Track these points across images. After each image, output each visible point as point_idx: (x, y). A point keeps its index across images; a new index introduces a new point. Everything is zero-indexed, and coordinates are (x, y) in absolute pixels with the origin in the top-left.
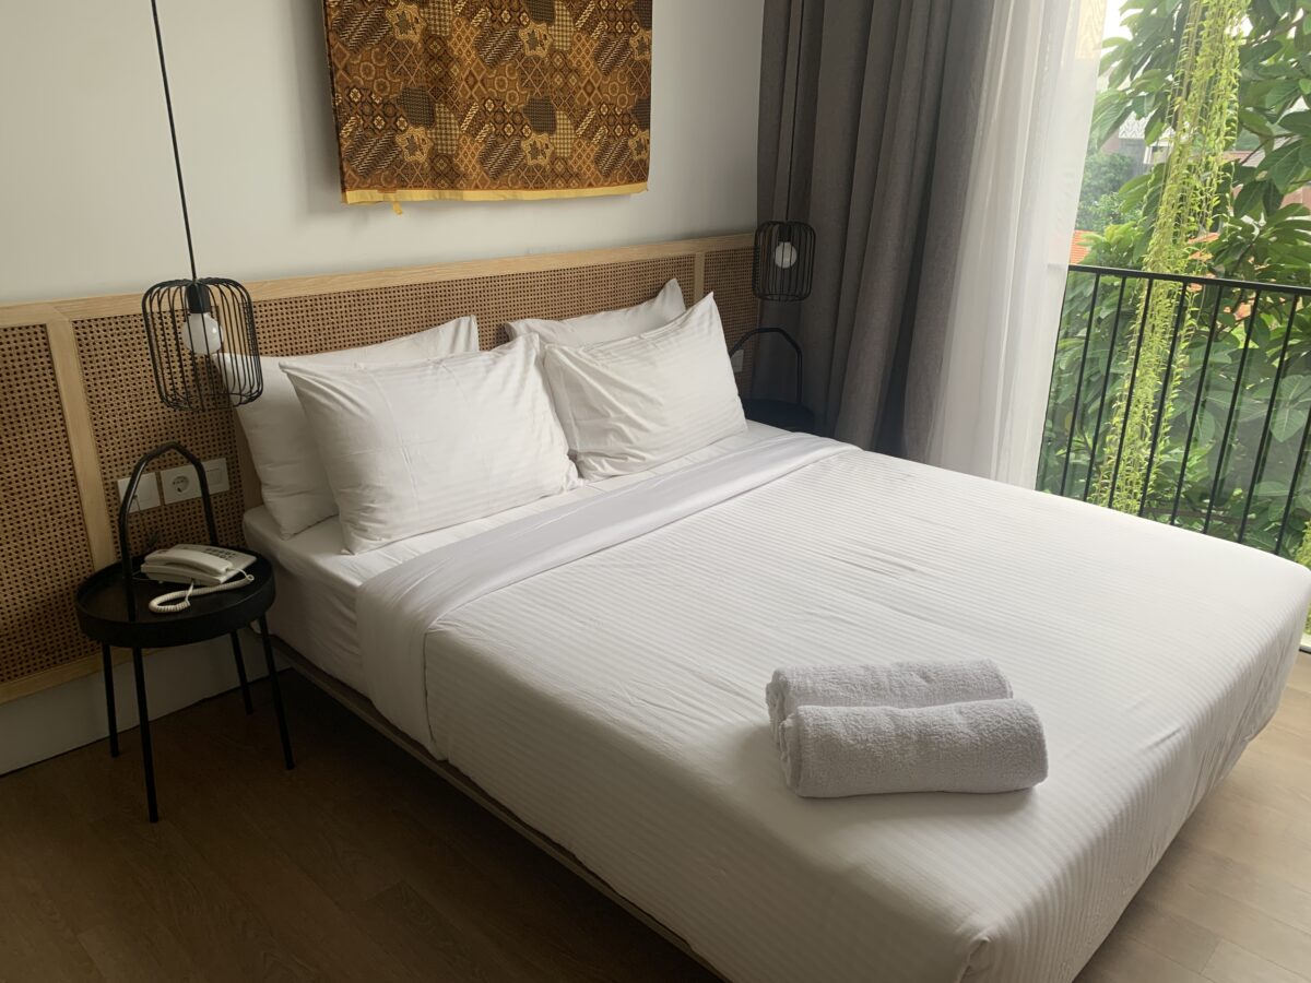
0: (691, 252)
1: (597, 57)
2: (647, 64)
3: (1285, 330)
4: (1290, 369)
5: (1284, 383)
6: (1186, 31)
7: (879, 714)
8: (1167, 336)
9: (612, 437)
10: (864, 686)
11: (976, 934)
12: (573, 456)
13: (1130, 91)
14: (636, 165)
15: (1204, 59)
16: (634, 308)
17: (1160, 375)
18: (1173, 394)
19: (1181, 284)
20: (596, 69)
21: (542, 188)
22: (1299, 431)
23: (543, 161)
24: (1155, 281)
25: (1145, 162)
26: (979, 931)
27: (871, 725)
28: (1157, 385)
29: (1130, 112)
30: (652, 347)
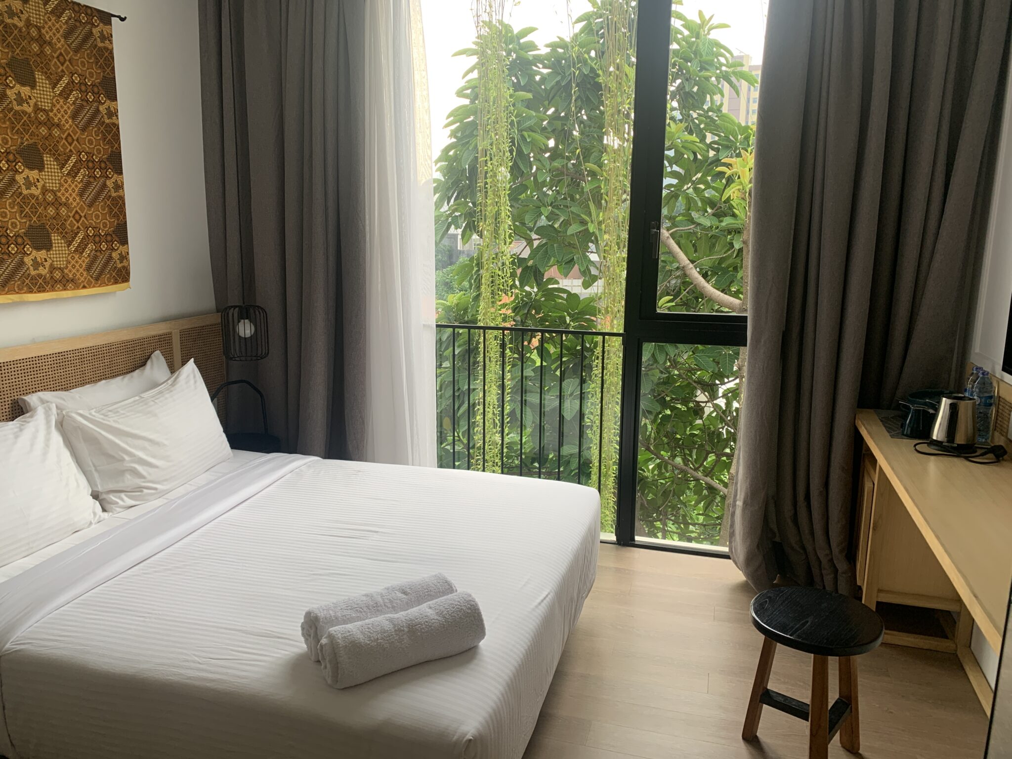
0: (168, 331)
1: (81, 194)
2: (122, 198)
3: (560, 353)
4: (566, 375)
5: (564, 384)
6: (479, 185)
7: (382, 621)
8: (498, 363)
9: (129, 477)
10: (368, 607)
11: (464, 738)
12: (95, 496)
13: (449, 212)
14: (120, 270)
15: (491, 201)
16: (128, 376)
17: (498, 387)
18: (507, 398)
19: (501, 331)
20: (82, 203)
21: (44, 291)
22: (577, 412)
23: (43, 271)
24: (486, 331)
25: (459, 248)
26: (466, 735)
27: (378, 628)
28: (499, 394)
29: (451, 226)
30: (152, 403)
